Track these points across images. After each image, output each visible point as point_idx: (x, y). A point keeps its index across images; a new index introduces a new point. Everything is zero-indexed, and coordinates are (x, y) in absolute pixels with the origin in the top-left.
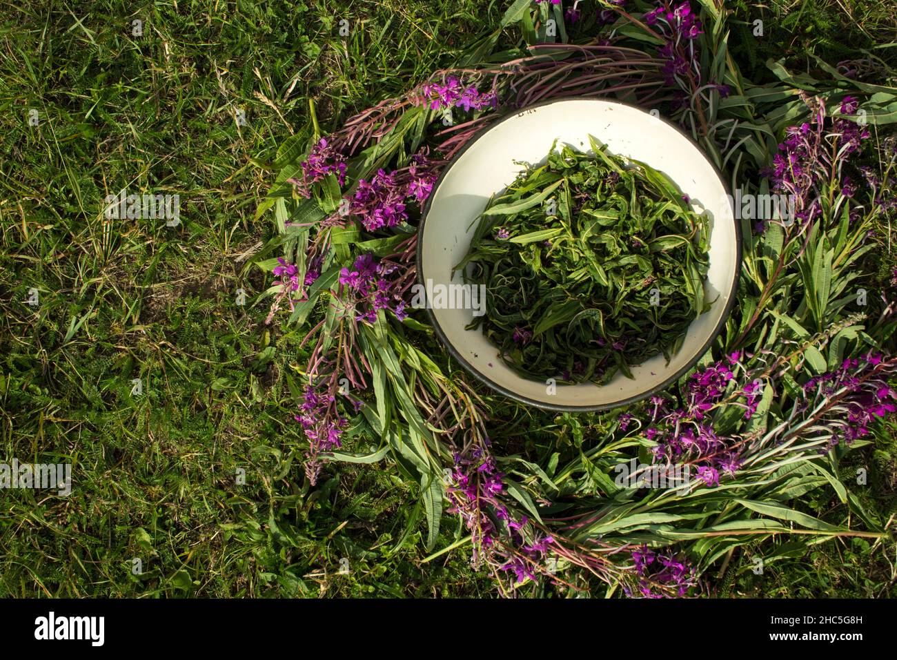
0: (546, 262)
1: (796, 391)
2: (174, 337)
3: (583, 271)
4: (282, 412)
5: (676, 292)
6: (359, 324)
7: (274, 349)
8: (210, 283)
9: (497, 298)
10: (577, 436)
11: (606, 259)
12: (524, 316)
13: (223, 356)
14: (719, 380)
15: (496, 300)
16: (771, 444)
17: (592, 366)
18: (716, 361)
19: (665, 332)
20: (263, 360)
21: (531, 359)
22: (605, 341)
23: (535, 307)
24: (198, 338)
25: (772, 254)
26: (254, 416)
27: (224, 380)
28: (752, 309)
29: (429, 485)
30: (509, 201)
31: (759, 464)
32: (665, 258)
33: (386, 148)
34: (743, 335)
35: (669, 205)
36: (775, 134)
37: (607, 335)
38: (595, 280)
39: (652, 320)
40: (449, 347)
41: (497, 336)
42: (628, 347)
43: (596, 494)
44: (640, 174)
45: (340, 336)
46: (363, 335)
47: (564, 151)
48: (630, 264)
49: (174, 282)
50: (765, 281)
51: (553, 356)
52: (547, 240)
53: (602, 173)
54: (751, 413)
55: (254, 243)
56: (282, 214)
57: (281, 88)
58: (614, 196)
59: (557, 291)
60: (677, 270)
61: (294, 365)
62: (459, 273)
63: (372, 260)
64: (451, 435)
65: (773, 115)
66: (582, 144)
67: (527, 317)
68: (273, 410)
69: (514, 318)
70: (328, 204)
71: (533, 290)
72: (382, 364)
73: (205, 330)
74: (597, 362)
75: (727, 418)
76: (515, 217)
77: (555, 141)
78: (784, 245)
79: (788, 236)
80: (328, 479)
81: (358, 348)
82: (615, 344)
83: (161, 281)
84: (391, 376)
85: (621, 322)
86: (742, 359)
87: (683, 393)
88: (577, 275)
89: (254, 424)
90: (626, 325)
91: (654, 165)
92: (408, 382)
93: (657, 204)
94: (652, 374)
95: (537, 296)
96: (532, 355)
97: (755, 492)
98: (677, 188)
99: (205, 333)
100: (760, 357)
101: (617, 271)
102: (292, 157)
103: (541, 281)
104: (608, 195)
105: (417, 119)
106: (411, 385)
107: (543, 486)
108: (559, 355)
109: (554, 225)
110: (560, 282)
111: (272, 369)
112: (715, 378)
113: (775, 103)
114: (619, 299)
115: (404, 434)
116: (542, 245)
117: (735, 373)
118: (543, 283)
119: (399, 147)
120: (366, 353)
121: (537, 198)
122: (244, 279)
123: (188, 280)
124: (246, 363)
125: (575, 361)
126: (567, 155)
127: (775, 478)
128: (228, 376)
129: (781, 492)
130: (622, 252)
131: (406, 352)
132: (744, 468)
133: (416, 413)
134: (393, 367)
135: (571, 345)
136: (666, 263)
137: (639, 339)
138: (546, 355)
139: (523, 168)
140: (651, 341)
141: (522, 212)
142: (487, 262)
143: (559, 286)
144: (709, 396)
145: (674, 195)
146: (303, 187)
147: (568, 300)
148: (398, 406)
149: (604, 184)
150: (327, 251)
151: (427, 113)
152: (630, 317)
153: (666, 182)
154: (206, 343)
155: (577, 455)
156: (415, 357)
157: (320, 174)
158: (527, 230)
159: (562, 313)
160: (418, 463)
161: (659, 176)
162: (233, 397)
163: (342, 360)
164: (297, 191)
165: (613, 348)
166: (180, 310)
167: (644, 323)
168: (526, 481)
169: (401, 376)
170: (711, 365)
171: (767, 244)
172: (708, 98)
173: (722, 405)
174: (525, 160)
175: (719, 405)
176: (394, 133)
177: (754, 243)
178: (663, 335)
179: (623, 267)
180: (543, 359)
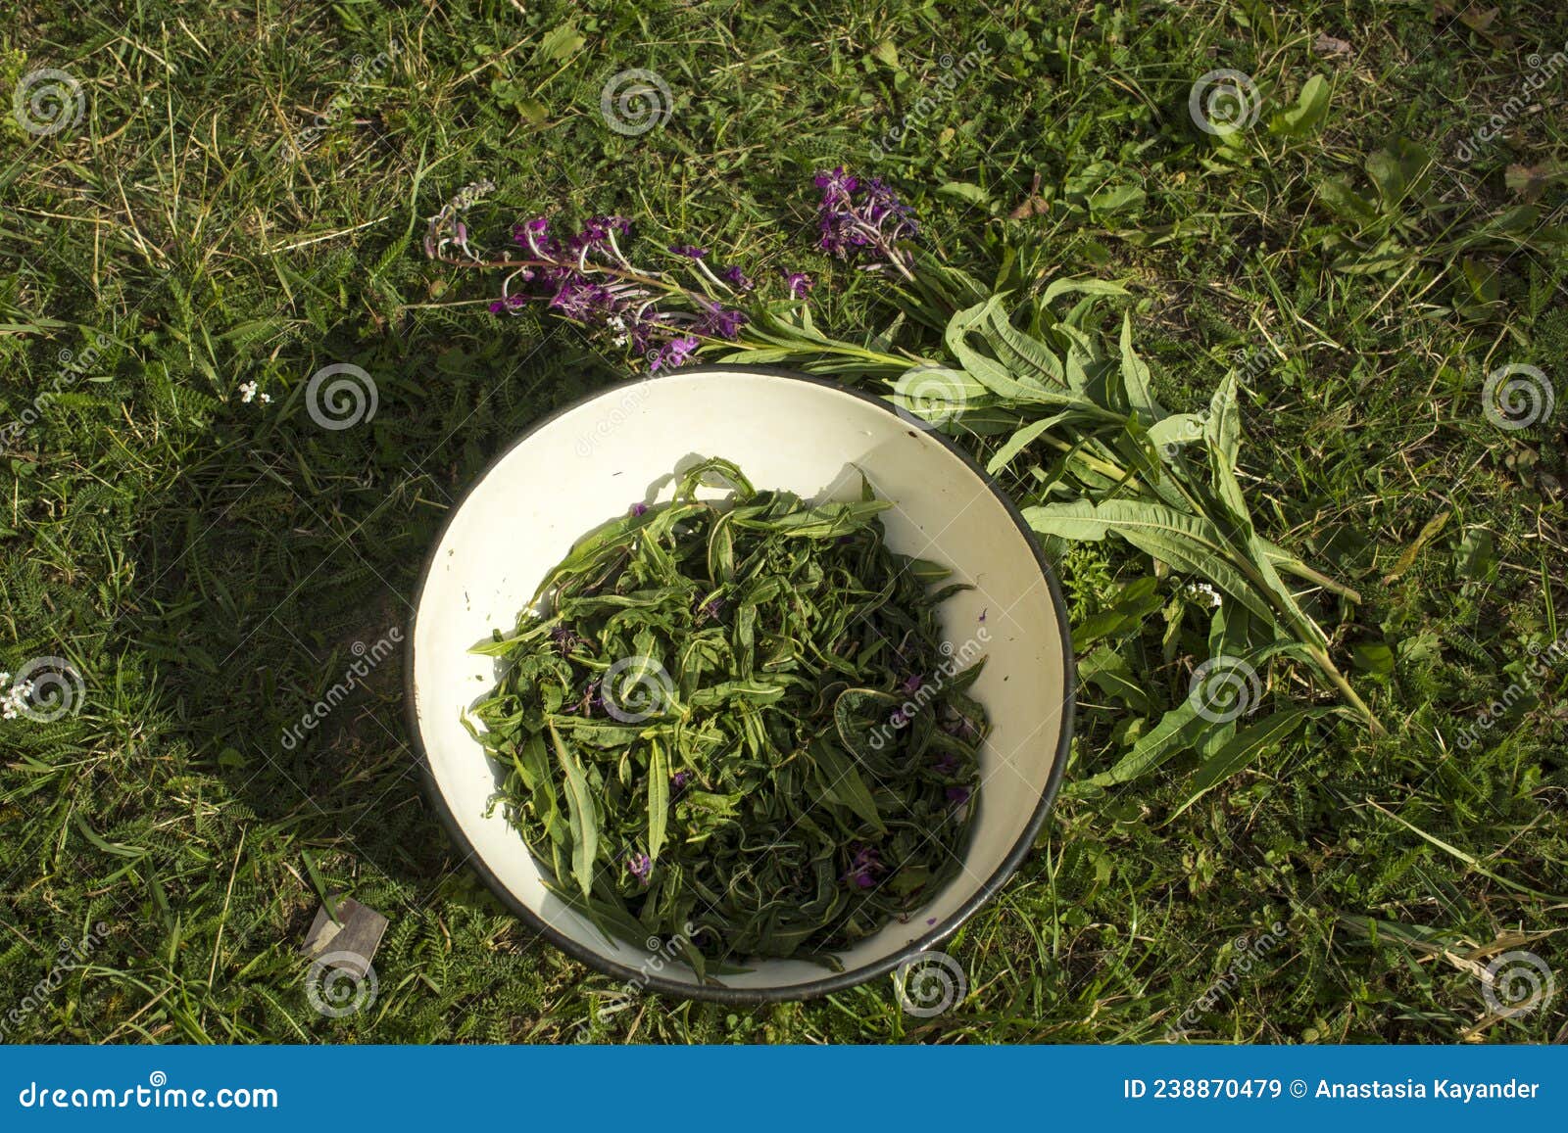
19: (898, 591)
30: (568, 849)
44: (569, 587)
48: (755, 624)
52: (671, 781)
66: (479, 677)
69: (825, 875)
71: (772, 826)
76: (605, 840)
77: (463, 721)
91: (558, 556)
94: (982, 618)
98: (613, 522)
101: (762, 656)
103: (756, 808)
109: (642, 762)
116: (679, 792)
130: (727, 635)
140: (911, 620)
141: (599, 825)
143: (772, 775)
145: (629, 527)
153: (598, 538)
158: (638, 821)
161: (583, 550)
174: (483, 800)
178: (902, 597)
179: (758, 639)
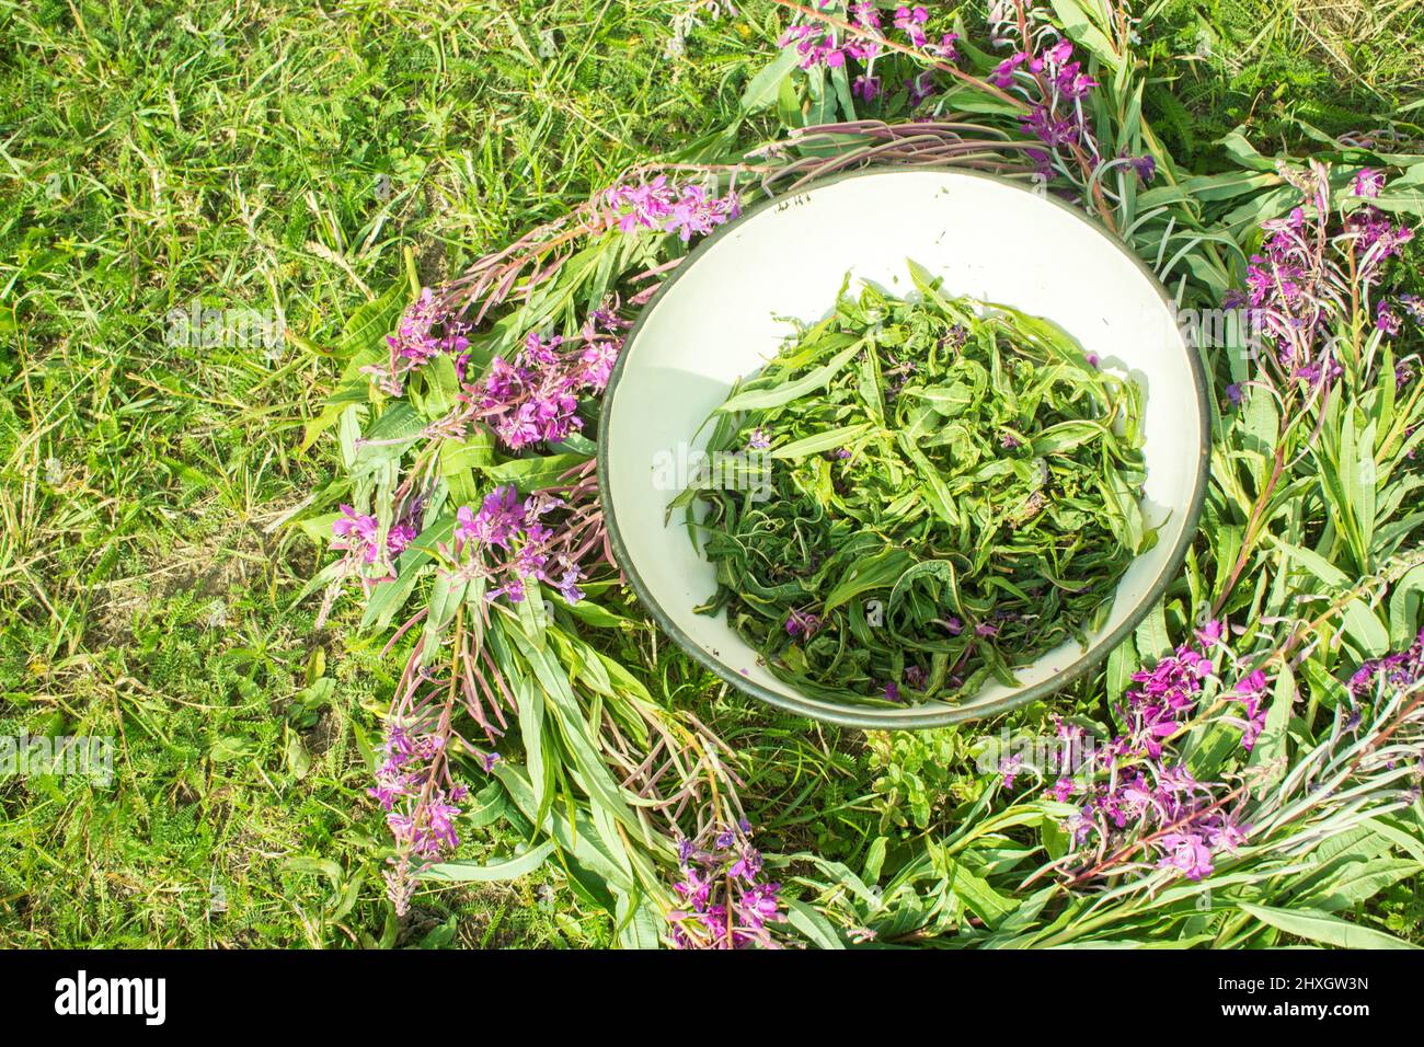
0: (842, 487)
1: (1335, 695)
2: (143, 670)
3: (912, 499)
4: (345, 798)
5: (1091, 524)
6: (493, 612)
7: (333, 682)
8: (216, 574)
9: (752, 554)
10: (919, 807)
11: (954, 472)
12: (805, 587)
13: (235, 697)
14: (1185, 678)
15: (750, 558)
16: (1299, 792)
17: (939, 671)
18: (1175, 646)
19: (1073, 595)
20: (311, 703)
21: (823, 661)
22: (962, 623)
23: (825, 568)
24: (188, 669)
25: (1262, 448)
26: (292, 810)
27: (235, 742)
28: (1235, 546)
29: (632, 915)
30: (768, 386)
31: (1280, 834)
32: (1063, 466)
33: (542, 312)
34: (1222, 599)
35: (1063, 372)
36: (1243, 246)
37: (965, 610)
38: (935, 515)
39: (1050, 578)
40: (663, 620)
41: (756, 625)
42: (1004, 632)
43: (963, 925)
44: (1004, 327)
45: (456, 638)
46: (500, 636)
47: (865, 295)
48: (999, 475)
49: (148, 576)
50: (1252, 495)
51: (863, 654)
52: (840, 447)
53: (935, 327)
54: (1255, 734)
55: (300, 498)
56: (350, 432)
57: (354, 236)
58: (960, 362)
59: (864, 537)
60: (1087, 486)
61: (370, 703)
62: (679, 514)
63: (517, 497)
64: (672, 810)
65: (1234, 218)
66: (896, 280)
67: (812, 586)
68: (328, 795)
69: (785, 590)
70: (435, 402)
71: (819, 539)
72: (537, 684)
73: (203, 655)
74: (949, 663)
75: (1206, 751)
76: (780, 411)
77: (848, 275)
78: (1281, 432)
79: (1285, 415)
80: (432, 927)
81: (489, 659)
82: (979, 626)
83: (125, 576)
84: (554, 706)
85: (989, 583)
86: (1225, 636)
87: (1117, 716)
88: (899, 507)
89: (291, 825)
90: (1000, 590)
91: (1031, 309)
92: (587, 717)
93: (1040, 371)
95: (826, 549)
96: (824, 653)
97: (1278, 893)
98: (1075, 342)
99: (202, 661)
100: (1260, 630)
101: (975, 492)
102: (371, 339)
103: (834, 522)
104: (948, 365)
105: (598, 263)
106: (593, 721)
107: (857, 908)
108: (873, 653)
109: (852, 420)
110: (870, 520)
111: (329, 719)
112: (1177, 676)
113: (1235, 199)
114: (982, 544)
115: (581, 817)
116: (833, 457)
117: (1216, 664)
118: (837, 524)
119: (564, 312)
120: (507, 670)
121: (820, 377)
122: (280, 560)
123: (175, 570)
124: (277, 710)
125: (907, 665)
126: (869, 300)
127: (1314, 865)
128: (243, 735)
129: (1328, 893)
130: (982, 459)
131: (582, 663)
132: (1254, 842)
133: (603, 773)
134: (558, 690)
135: (897, 631)
136: (1065, 472)
137: (1027, 617)
138: (851, 652)
139: (792, 330)
140: (1049, 616)
141: (791, 404)
142: (730, 493)
143: (867, 528)
144: (1171, 709)
145: (1069, 354)
146: (389, 378)
147: (886, 550)
148: (568, 763)
149: (940, 347)
150: (432, 490)
151: (614, 254)
152: (1007, 576)
153: (1055, 333)
154: (204, 676)
155: (920, 847)
156: (599, 670)
157: (421, 355)
158: (803, 433)
159: (878, 572)
160: (610, 873)
161: (1043, 327)
162: (251, 771)
163: (459, 682)
164: (378, 386)
165: (978, 635)
166: (157, 620)
167: (1033, 584)
168: (824, 898)
169: (574, 706)
170: (1166, 654)
171: (1249, 432)
172: (1117, 193)
173: (1196, 728)
174: (794, 314)
175: (1189, 726)
176: (555, 289)
177: (1225, 428)
178: (1071, 601)
179: (985, 483)
180: (845, 661)
